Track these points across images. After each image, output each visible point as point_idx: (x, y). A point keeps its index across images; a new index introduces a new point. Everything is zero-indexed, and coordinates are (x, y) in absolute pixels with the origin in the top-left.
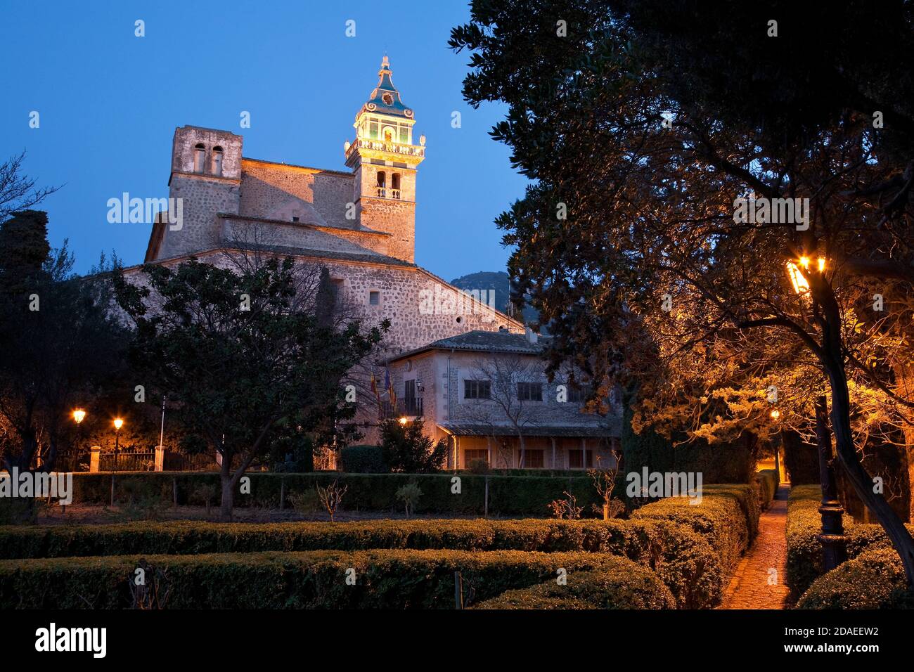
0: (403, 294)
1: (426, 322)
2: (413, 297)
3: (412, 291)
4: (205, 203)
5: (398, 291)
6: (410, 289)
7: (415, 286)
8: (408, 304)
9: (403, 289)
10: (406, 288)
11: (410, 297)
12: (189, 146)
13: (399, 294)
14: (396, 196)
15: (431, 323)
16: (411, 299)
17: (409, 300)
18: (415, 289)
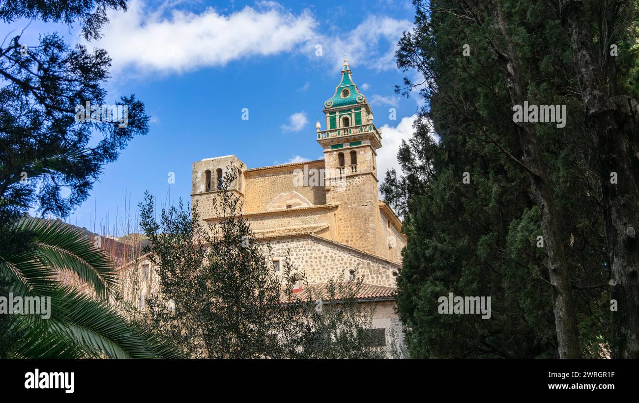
0: (299, 258)
1: (321, 279)
2: (307, 259)
3: (307, 254)
4: (212, 212)
5: (295, 256)
6: (304, 253)
7: (310, 250)
8: (304, 266)
9: (299, 253)
10: (302, 252)
11: (305, 260)
12: (200, 174)
13: (295, 259)
14: (354, 170)
15: (324, 279)
16: (306, 262)
17: (304, 261)
18: (309, 252)
